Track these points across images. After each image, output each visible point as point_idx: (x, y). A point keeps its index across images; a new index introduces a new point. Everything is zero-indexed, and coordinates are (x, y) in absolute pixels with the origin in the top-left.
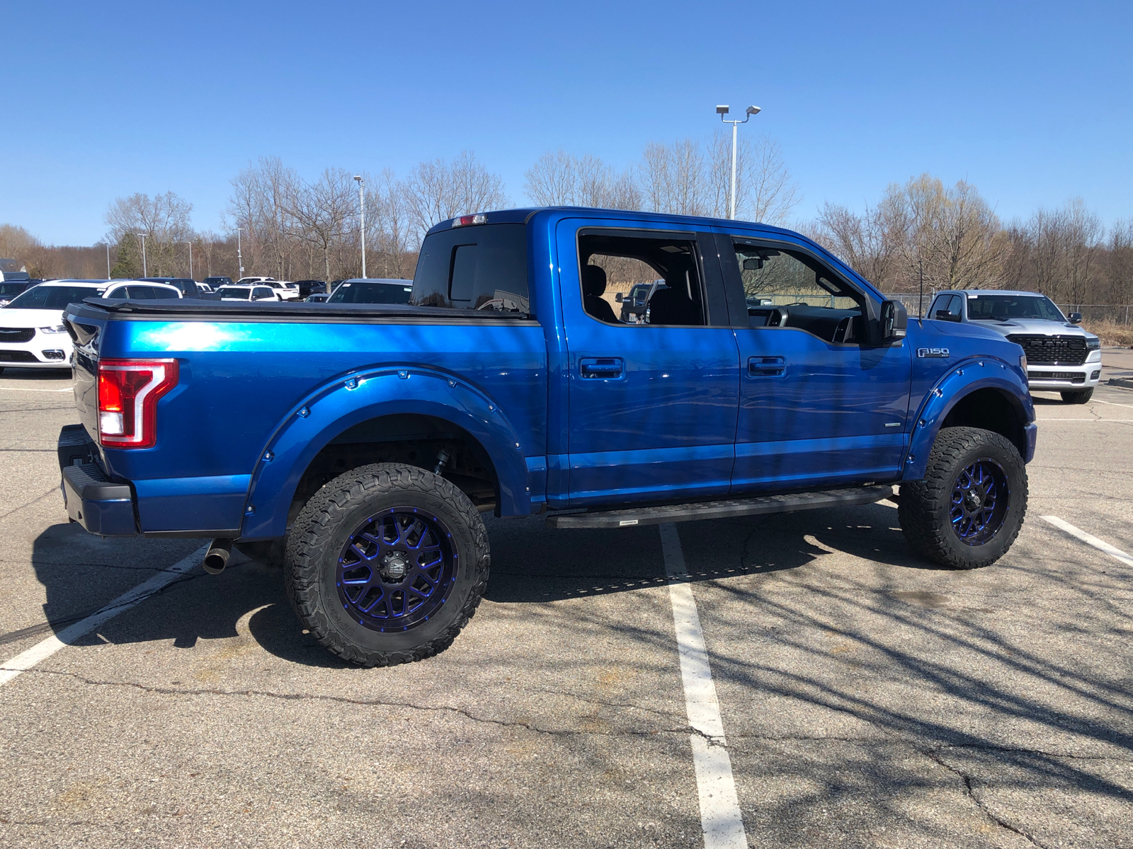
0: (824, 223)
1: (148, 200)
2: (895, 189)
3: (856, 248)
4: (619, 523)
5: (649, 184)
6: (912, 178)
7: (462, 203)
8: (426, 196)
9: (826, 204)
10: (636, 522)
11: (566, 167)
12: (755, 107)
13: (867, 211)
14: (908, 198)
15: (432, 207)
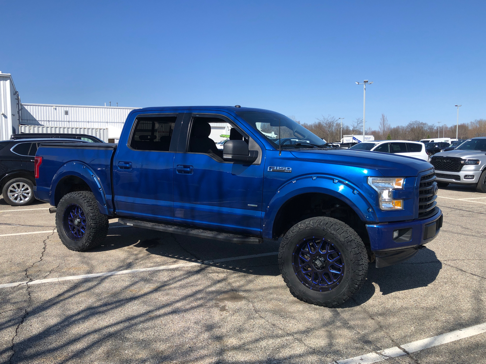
10: (132, 225)
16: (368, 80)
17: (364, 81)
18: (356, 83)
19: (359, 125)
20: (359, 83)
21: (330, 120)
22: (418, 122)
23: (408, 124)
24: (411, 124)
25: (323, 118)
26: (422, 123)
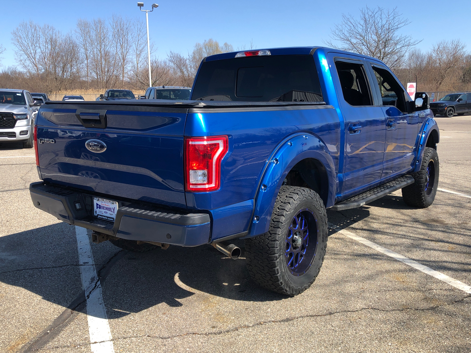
0: (170, 61)
2: (199, 46)
3: (185, 73)
4: (360, 204)
5: (81, 40)
6: (205, 41)
9: (171, 52)
11: (35, 30)
12: (156, 4)
13: (189, 55)
14: (204, 50)
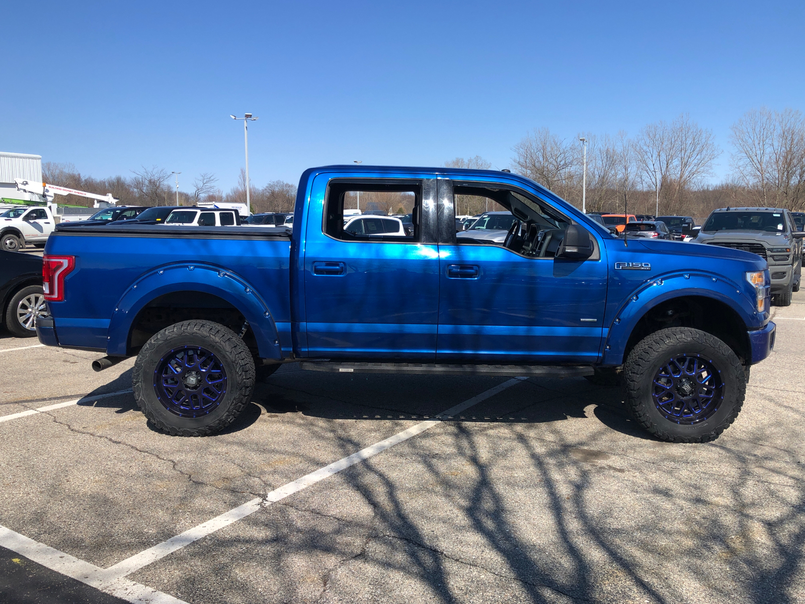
1: (464, 162)
4: (339, 369)
7: (678, 153)
8: (651, 148)
10: (352, 370)
15: (654, 156)
16: (251, 114)
17: (246, 115)
18: (231, 116)
19: (206, 184)
20: (235, 117)
21: (156, 175)
22: (282, 183)
23: (267, 185)
24: (270, 186)
25: (145, 171)
26: (287, 185)
